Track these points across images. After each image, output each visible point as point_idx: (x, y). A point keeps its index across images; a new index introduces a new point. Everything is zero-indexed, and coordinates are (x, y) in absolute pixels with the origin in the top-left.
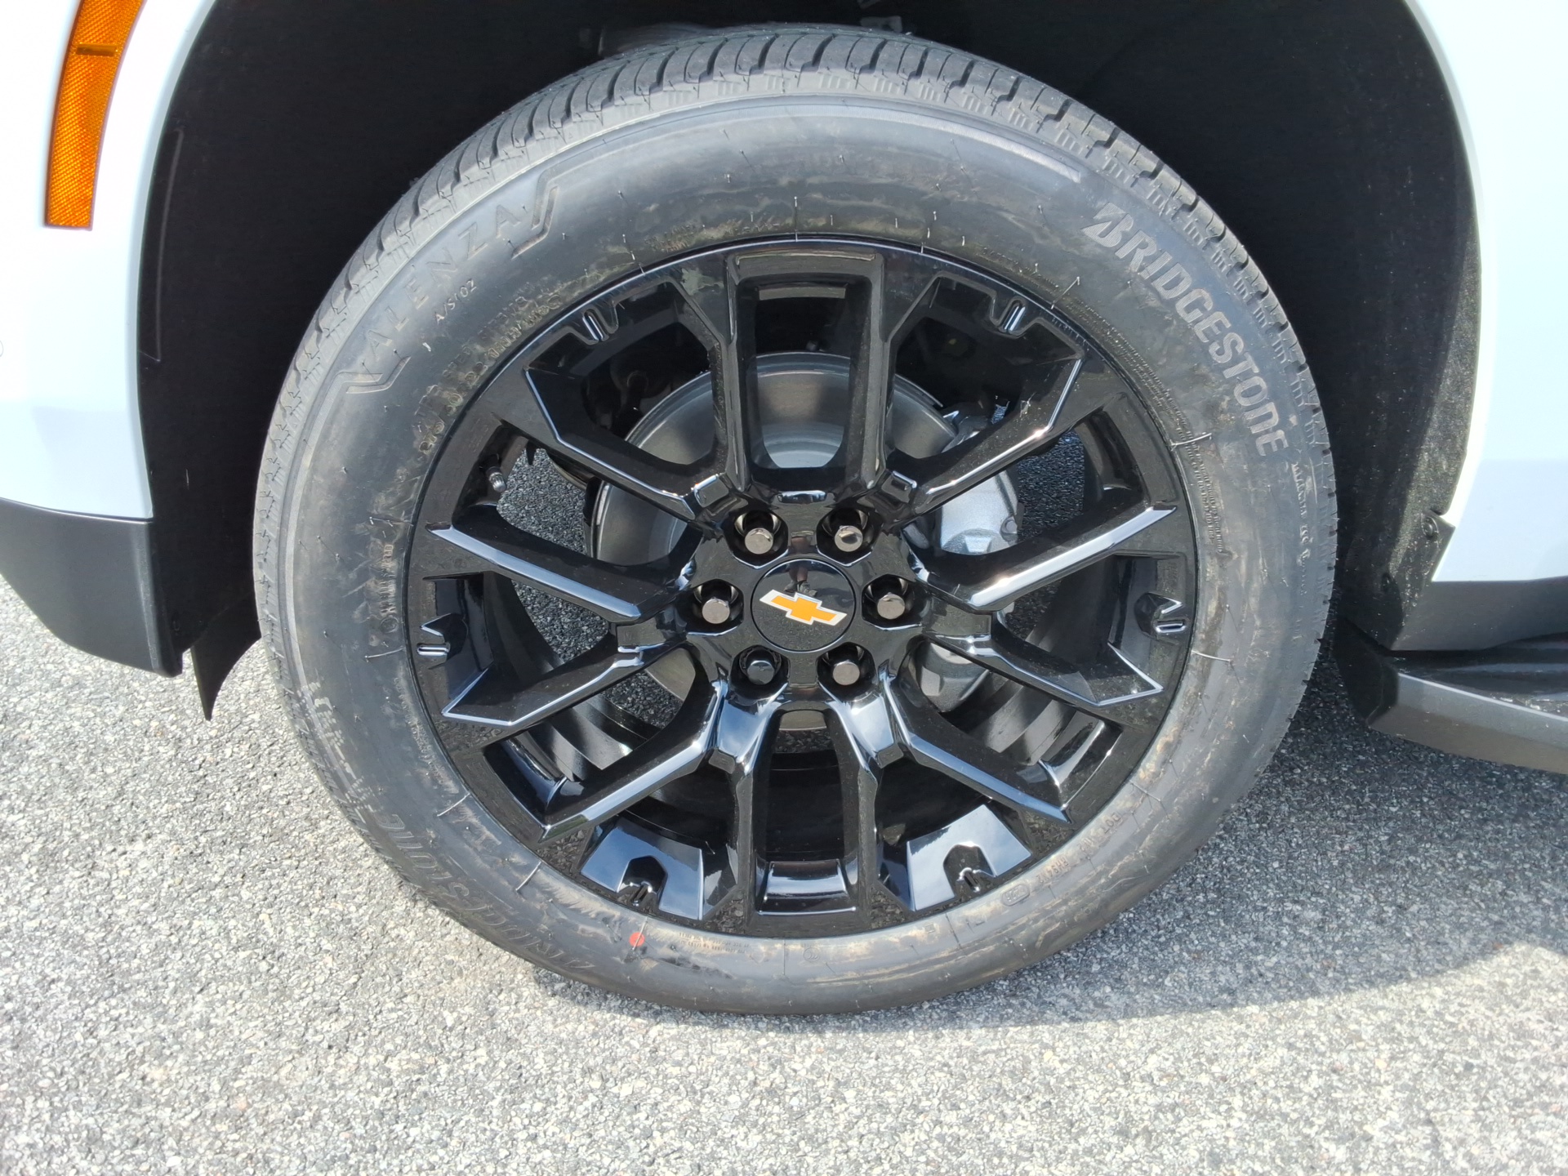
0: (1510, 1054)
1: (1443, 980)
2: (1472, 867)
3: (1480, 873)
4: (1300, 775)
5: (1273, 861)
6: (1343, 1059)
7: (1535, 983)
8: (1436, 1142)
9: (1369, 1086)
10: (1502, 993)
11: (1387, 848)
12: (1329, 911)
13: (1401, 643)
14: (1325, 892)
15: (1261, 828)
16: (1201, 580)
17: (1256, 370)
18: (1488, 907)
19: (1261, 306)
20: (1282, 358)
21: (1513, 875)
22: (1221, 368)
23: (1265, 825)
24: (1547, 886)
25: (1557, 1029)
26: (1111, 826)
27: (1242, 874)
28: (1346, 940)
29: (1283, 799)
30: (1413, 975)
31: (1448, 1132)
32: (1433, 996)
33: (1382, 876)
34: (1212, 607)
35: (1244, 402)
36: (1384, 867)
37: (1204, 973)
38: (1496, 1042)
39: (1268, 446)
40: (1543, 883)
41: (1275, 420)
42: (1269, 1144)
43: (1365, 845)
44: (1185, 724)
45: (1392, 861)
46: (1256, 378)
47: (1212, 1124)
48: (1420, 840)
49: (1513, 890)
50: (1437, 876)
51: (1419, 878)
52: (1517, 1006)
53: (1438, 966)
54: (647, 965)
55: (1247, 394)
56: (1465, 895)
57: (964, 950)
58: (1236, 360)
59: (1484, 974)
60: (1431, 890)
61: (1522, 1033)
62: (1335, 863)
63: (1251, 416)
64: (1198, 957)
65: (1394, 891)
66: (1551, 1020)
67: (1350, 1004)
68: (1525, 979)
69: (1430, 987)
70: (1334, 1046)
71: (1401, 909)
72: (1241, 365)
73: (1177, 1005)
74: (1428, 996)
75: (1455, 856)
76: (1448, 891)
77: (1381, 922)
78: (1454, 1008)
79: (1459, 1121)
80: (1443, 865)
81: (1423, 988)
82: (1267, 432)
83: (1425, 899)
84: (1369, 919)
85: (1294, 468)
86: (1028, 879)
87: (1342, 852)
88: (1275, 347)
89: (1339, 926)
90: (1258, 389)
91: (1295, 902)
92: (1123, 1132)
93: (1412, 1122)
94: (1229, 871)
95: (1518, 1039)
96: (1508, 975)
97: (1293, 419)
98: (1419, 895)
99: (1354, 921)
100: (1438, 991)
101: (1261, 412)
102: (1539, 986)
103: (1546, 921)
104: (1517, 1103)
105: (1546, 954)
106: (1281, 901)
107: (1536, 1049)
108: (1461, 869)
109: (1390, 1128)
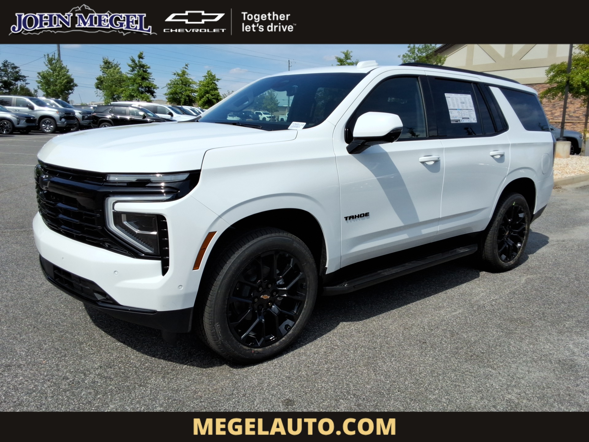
2: (331, 317)
6: (331, 339)
8: (345, 343)
9: (335, 341)
10: (342, 328)
16: (307, 280)
21: (336, 316)
24: (340, 316)
25: (350, 329)
26: (302, 315)
28: (323, 329)
31: (345, 342)
34: (308, 283)
37: (311, 338)
38: (345, 332)
42: (329, 349)
44: (308, 298)
47: (322, 350)
52: (345, 328)
54: (255, 355)
57: (290, 339)
59: (339, 327)
61: (347, 331)
64: (308, 336)
66: (348, 329)
67: (328, 334)
68: (344, 326)
70: (329, 339)
73: (311, 341)
74: (335, 331)
75: (328, 316)
77: (325, 326)
79: (346, 340)
86: (295, 326)
89: (321, 328)
92: (314, 354)
93: (341, 342)
96: (342, 326)
102: (346, 326)
104: (350, 337)
105: (344, 322)
109: (340, 343)
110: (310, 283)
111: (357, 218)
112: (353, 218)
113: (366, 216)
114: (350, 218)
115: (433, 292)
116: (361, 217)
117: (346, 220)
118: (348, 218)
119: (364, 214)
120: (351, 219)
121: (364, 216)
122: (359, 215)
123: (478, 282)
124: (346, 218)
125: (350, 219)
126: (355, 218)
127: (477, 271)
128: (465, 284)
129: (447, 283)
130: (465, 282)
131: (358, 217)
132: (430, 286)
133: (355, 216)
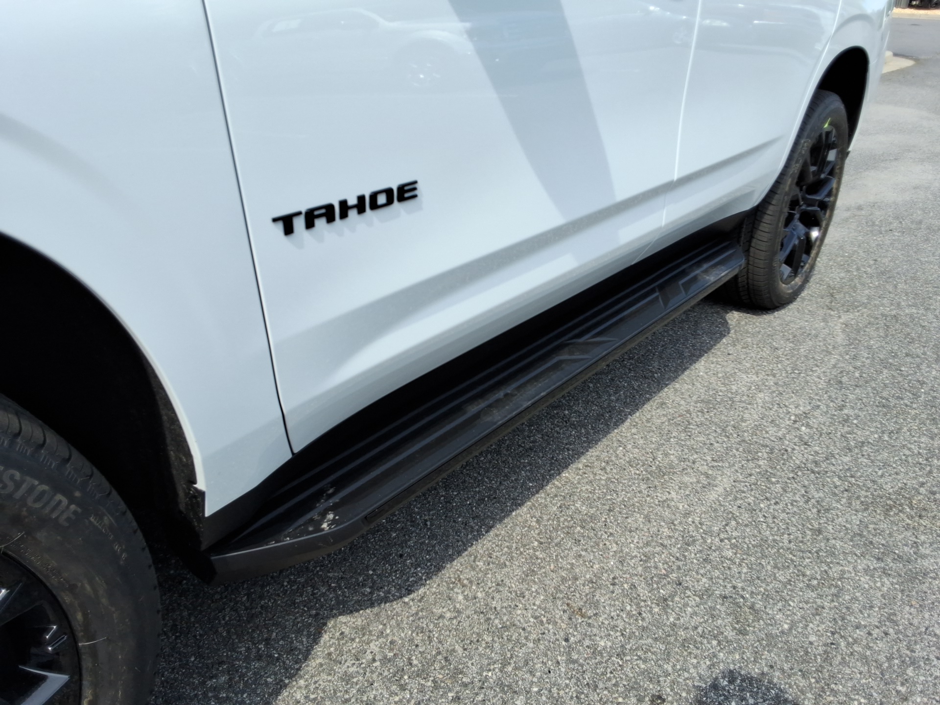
0: (347, 696)
1: (302, 673)
2: (293, 588)
3: (298, 588)
4: (187, 584)
5: (190, 657)
7: (344, 642)
10: (331, 659)
11: (248, 605)
12: (232, 670)
13: (204, 546)
14: (225, 659)
15: (177, 637)
16: (64, 606)
17: (36, 483)
18: (308, 608)
19: (20, 442)
20: (51, 464)
21: (314, 578)
22: (10, 496)
23: (177, 634)
24: (331, 575)
25: (362, 663)
27: (176, 680)
28: (246, 684)
29: (182, 608)
30: (287, 681)
32: (300, 688)
33: (251, 625)
34: (79, 616)
35: (37, 505)
36: (251, 617)
38: (339, 694)
39: (68, 519)
40: (329, 574)
41: (65, 501)
43: (236, 611)
44: (95, 685)
45: (253, 612)
46: (39, 487)
48: (263, 587)
49: (317, 589)
50: (279, 605)
51: (271, 613)
52: (340, 663)
53: (297, 666)
55: (38, 499)
56: (295, 608)
58: (18, 485)
60: (278, 617)
61: (348, 679)
62: (224, 634)
63: (47, 510)
65: (260, 631)
66: (358, 660)
68: (339, 642)
69: (297, 684)
71: (267, 641)
72: (24, 486)
75: (283, 585)
76: (287, 611)
78: (312, 687)
80: (279, 596)
81: (294, 686)
82: (63, 512)
83: (277, 625)
84: (253, 661)
85: (92, 519)
87: (226, 623)
88: (43, 461)
89: (240, 677)
90: (43, 493)
91: (211, 678)
94: (168, 683)
95: (347, 684)
96: (330, 646)
97: (77, 494)
98: (273, 625)
99: (246, 668)
100: (302, 682)
101: (53, 503)
102: (346, 642)
103: (337, 597)
105: (342, 619)
106: (204, 683)
107: (357, 684)
108: (288, 592)
110: (85, 615)
111: (353, 213)
112: (330, 219)
113: (401, 199)
114: (310, 218)
115: (626, 404)
116: (374, 206)
117: (289, 229)
118: (299, 223)
119: (389, 192)
120: (320, 223)
121: (390, 202)
122: (361, 199)
123: (731, 350)
124: (287, 223)
125: (310, 224)
126: (344, 215)
127: (718, 313)
128: (703, 363)
129: (656, 364)
130: (701, 356)
131: (360, 207)
132: (612, 380)
133: (344, 204)
